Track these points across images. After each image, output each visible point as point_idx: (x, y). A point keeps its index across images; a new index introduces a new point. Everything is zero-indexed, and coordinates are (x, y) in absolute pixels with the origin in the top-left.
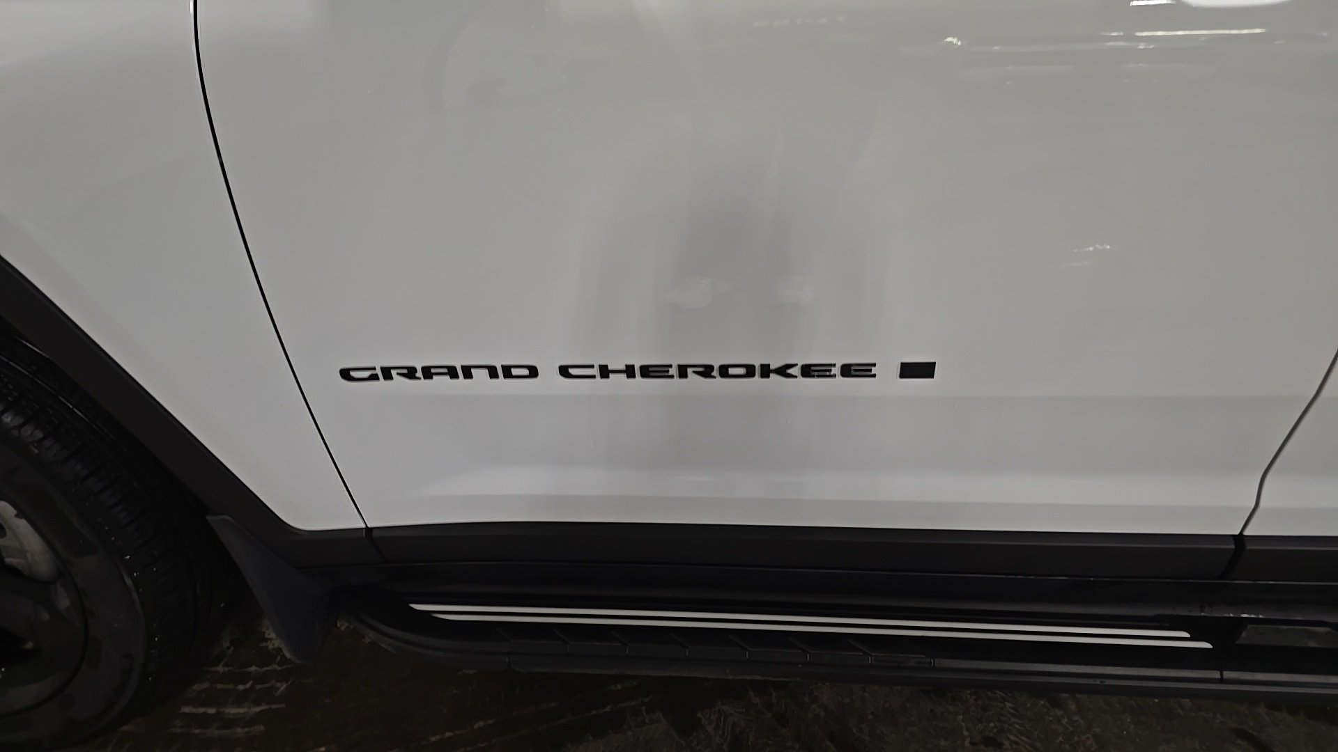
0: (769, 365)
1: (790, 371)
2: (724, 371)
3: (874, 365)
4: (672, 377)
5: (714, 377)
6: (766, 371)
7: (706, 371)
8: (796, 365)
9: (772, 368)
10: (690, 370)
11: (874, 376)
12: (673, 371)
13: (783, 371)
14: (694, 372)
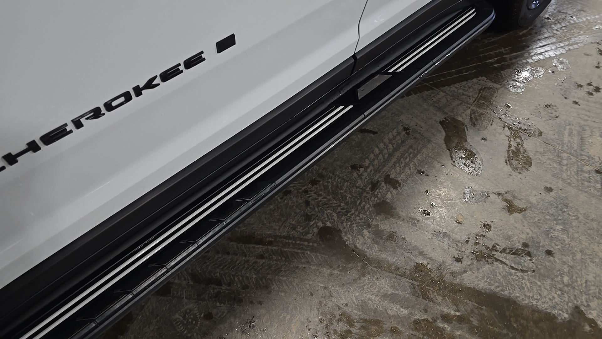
0: (138, 86)
1: (155, 82)
2: (109, 107)
3: (202, 52)
4: (71, 132)
5: (104, 114)
6: (138, 91)
7: (96, 113)
8: (156, 77)
9: (141, 87)
10: (83, 120)
11: (204, 59)
12: (69, 127)
13: (150, 85)
14: (87, 119)
